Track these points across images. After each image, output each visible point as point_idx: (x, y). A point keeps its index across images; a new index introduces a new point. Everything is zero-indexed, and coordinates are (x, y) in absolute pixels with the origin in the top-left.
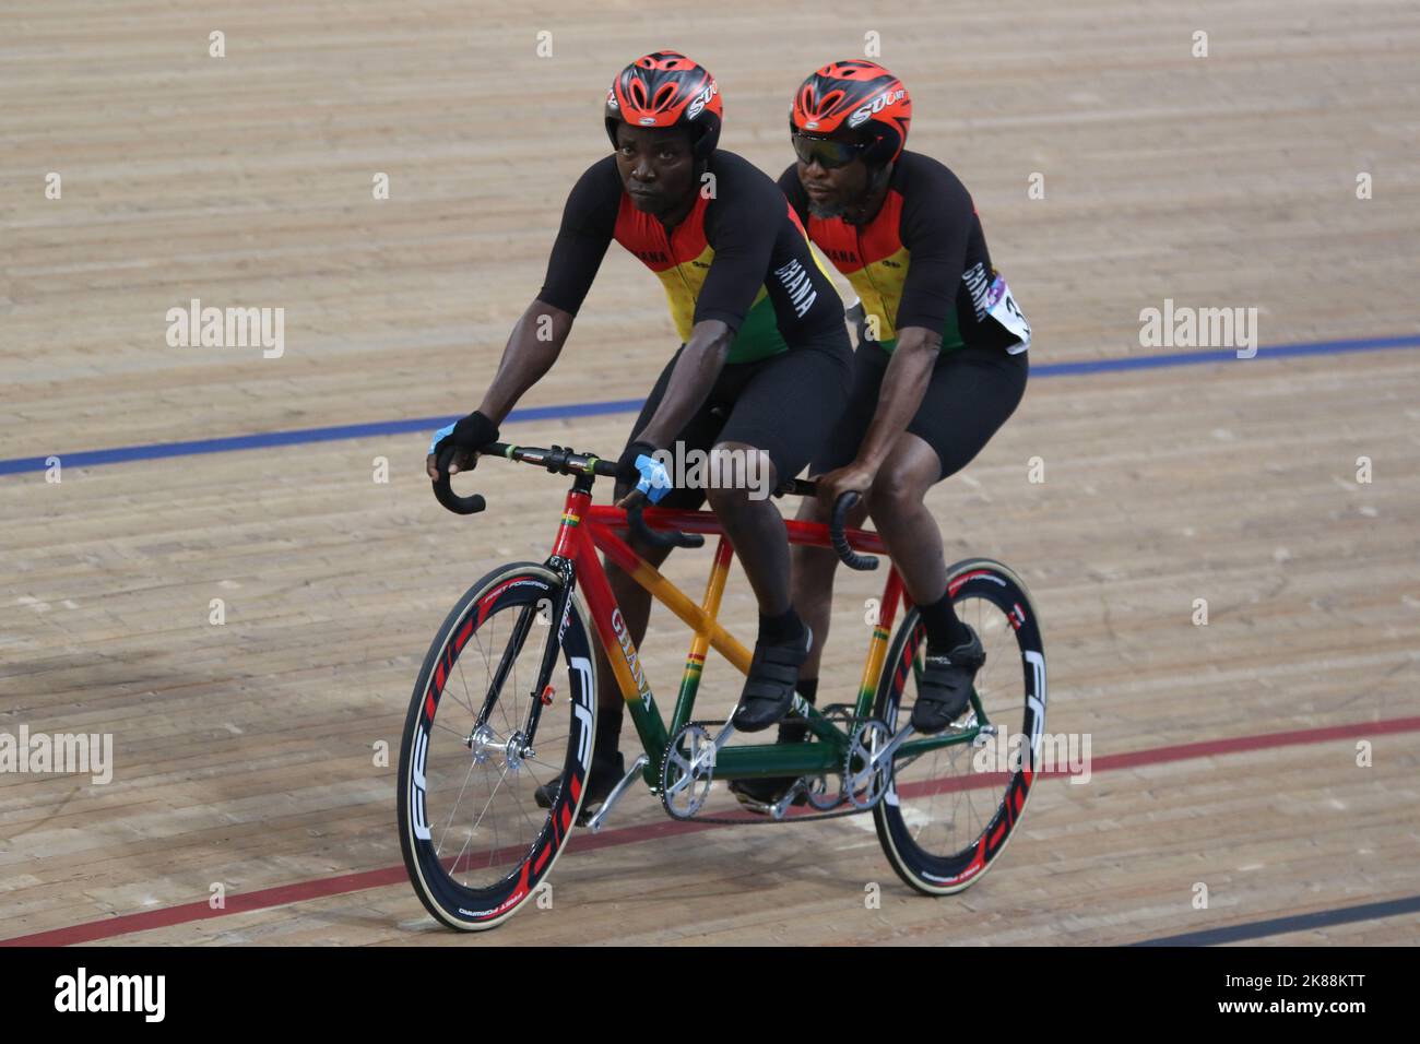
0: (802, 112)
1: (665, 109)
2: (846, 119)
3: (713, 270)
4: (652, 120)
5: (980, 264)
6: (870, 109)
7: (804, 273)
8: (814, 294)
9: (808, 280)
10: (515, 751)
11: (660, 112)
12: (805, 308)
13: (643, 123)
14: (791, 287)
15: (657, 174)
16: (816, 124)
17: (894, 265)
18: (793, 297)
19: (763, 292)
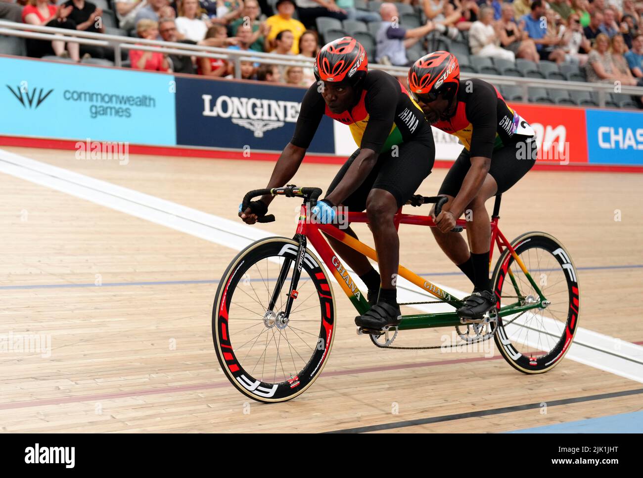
0: (413, 85)
1: (338, 74)
2: (433, 86)
3: (369, 122)
4: (332, 79)
5: (506, 116)
6: (443, 79)
7: (411, 113)
8: (418, 121)
9: (414, 116)
10: (280, 320)
11: (336, 75)
12: (414, 128)
13: (328, 80)
14: (406, 120)
15: (336, 97)
16: (420, 91)
17: (468, 131)
18: (408, 125)
19: (394, 125)
